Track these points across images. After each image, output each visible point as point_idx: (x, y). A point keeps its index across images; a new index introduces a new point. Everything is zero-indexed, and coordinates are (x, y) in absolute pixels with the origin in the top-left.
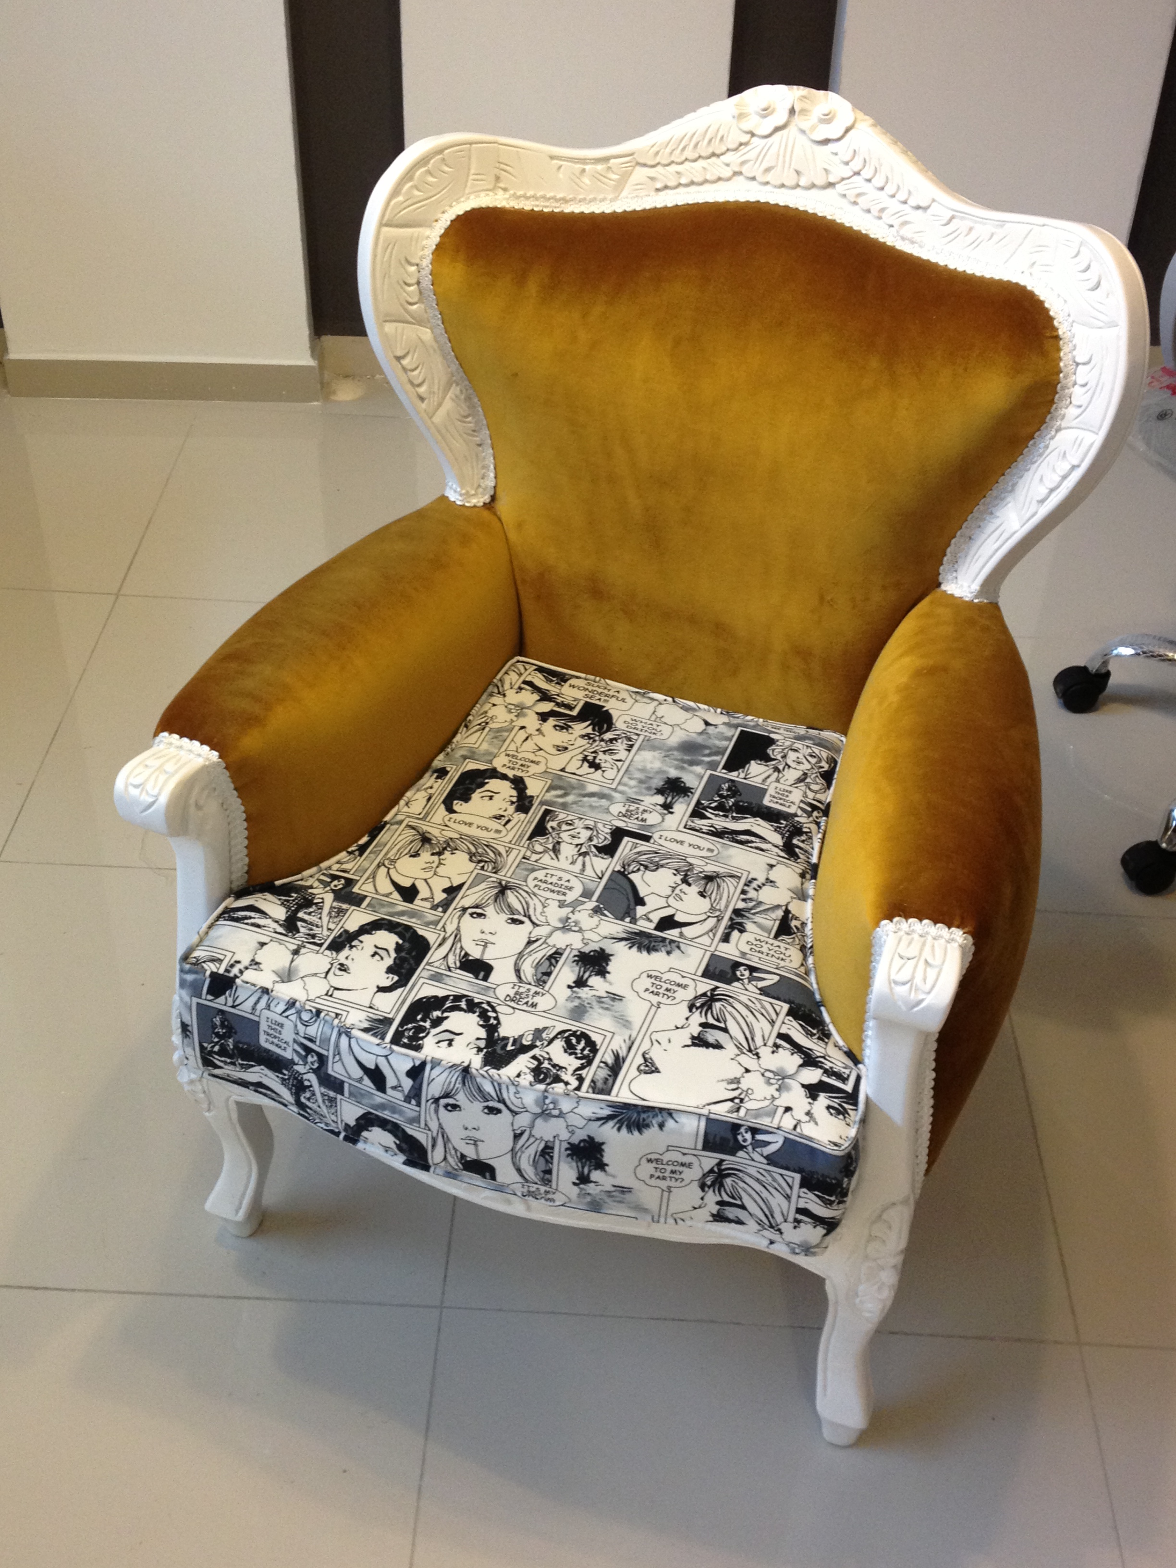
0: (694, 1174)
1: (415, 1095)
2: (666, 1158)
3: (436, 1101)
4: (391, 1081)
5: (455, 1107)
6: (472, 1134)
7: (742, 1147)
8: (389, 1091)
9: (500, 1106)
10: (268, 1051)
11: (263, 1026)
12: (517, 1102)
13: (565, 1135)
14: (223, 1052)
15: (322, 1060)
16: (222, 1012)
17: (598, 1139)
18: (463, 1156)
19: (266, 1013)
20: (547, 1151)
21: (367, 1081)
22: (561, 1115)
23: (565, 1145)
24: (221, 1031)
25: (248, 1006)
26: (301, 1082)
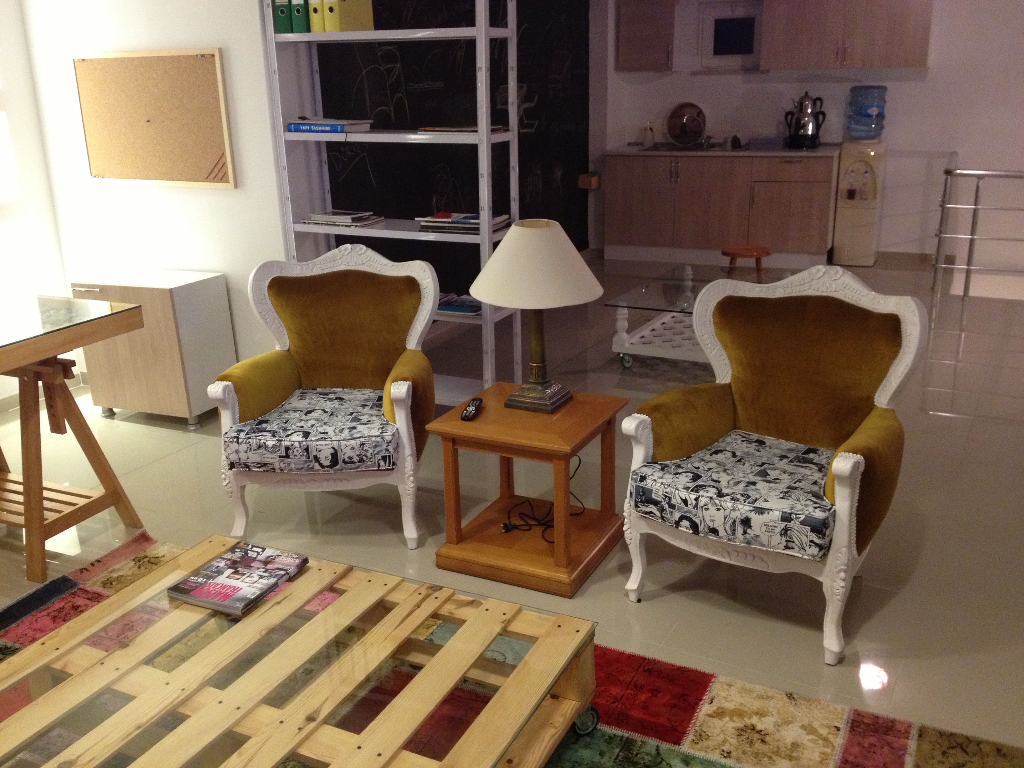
0: (778, 530)
1: (696, 506)
2: (770, 524)
3: (702, 507)
4: (689, 503)
5: (708, 509)
6: (712, 518)
7: (792, 520)
8: (689, 506)
9: (721, 508)
10: (654, 499)
11: (654, 491)
12: (726, 506)
13: (739, 516)
14: (641, 502)
15: (670, 498)
16: (642, 487)
17: (749, 517)
18: (709, 527)
19: (655, 487)
20: (734, 523)
21: (682, 503)
22: (739, 510)
23: (740, 520)
24: (641, 494)
25: (650, 485)
26: (663, 508)
